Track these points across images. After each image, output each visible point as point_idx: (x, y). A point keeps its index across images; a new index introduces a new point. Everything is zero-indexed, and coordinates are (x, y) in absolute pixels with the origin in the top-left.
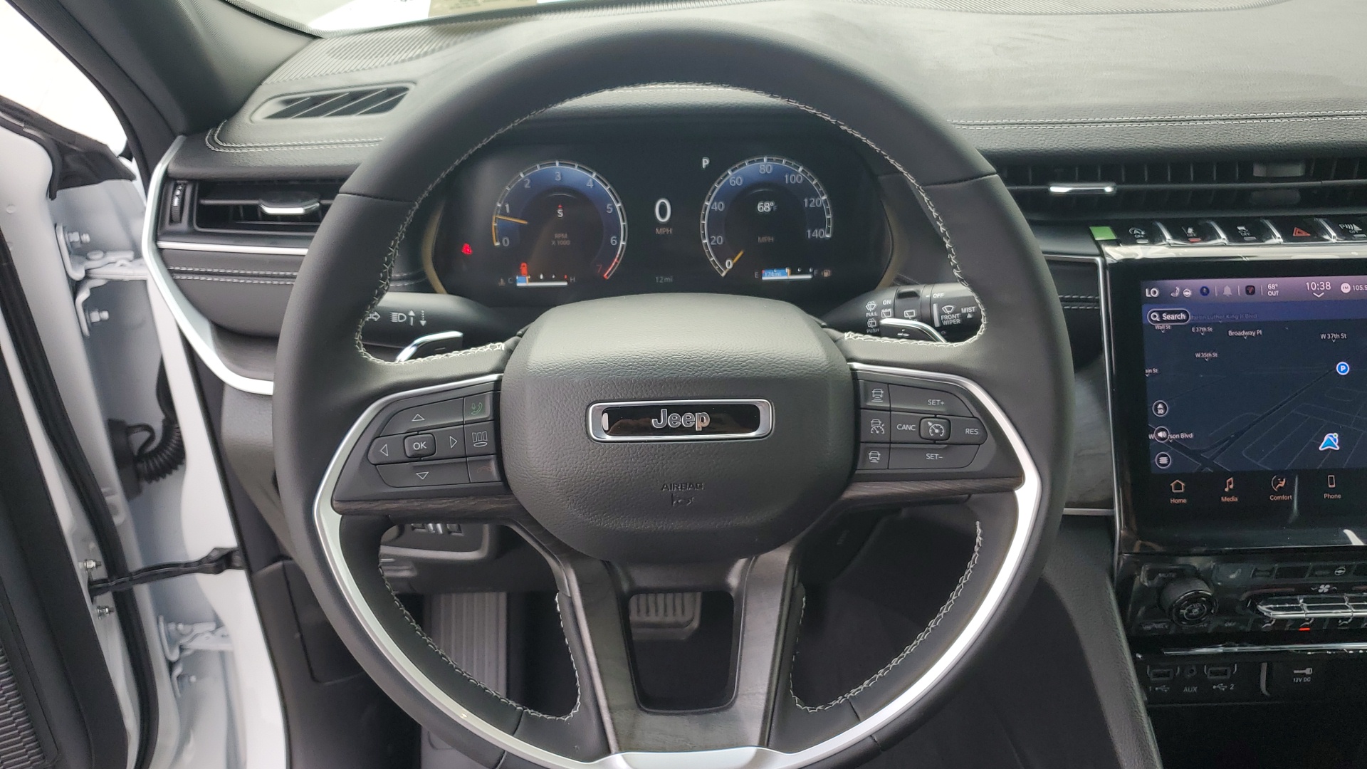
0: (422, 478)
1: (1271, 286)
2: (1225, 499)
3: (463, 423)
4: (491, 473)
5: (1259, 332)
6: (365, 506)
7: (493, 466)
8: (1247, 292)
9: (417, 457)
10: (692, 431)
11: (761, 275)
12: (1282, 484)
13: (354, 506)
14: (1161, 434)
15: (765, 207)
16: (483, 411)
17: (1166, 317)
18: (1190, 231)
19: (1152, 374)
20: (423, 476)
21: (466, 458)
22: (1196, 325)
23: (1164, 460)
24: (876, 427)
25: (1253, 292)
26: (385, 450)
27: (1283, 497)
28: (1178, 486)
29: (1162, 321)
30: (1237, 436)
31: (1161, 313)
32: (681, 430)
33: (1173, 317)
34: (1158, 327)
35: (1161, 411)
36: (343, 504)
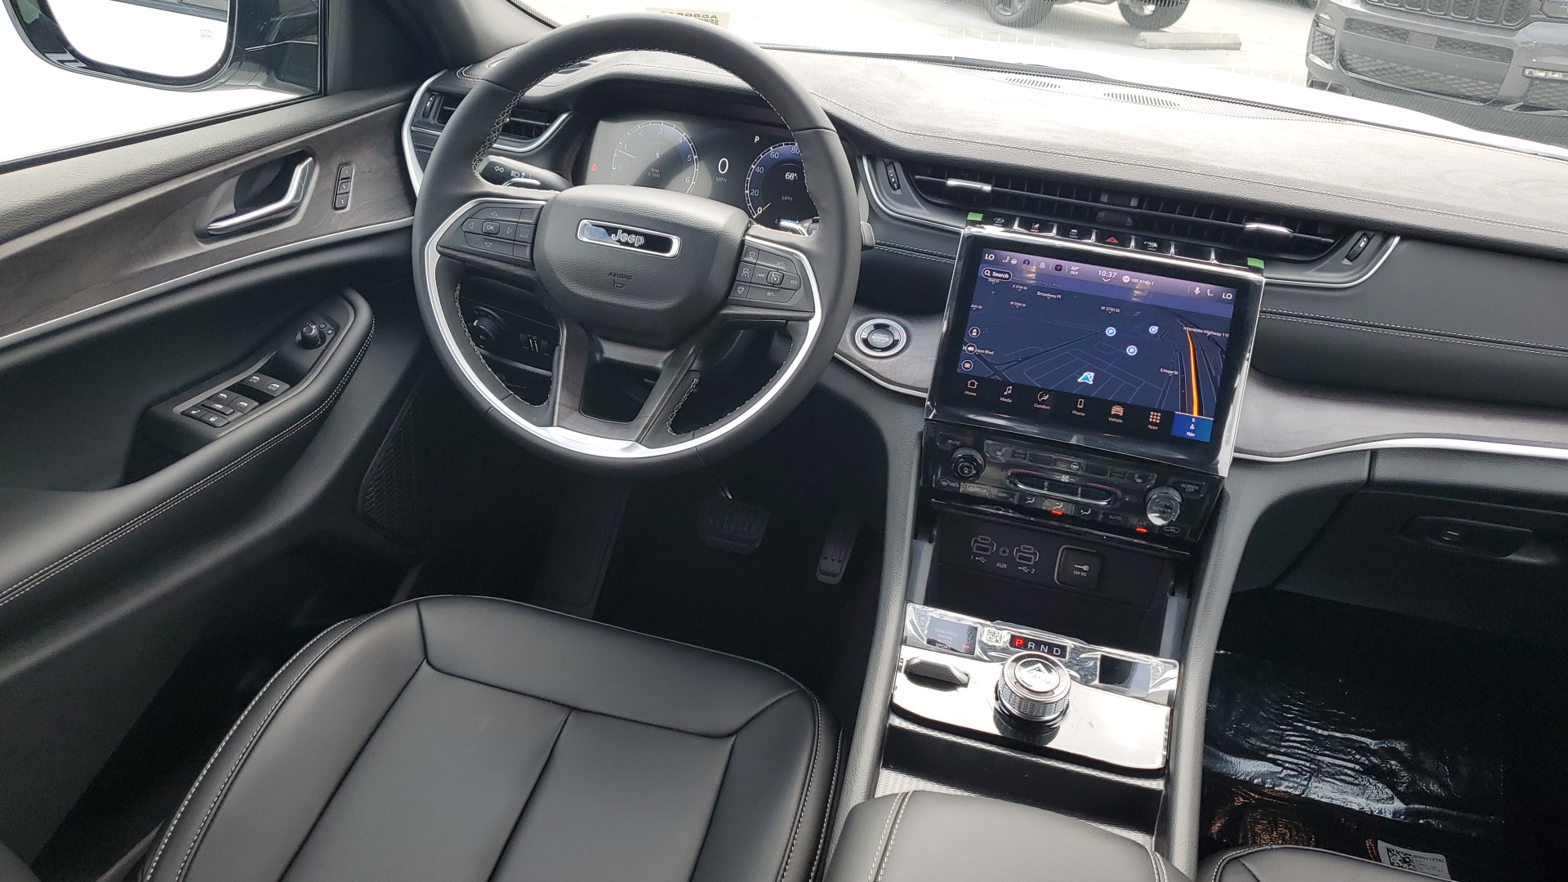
0: (488, 247)
1: (1074, 268)
2: (1002, 399)
3: (517, 222)
4: (525, 255)
5: (1059, 296)
6: (454, 253)
7: (528, 249)
8: (1056, 269)
9: (488, 234)
10: (632, 245)
11: (779, 221)
12: (1046, 398)
13: (447, 251)
14: (970, 349)
15: (790, 176)
16: (531, 219)
17: (995, 274)
18: (1037, 226)
19: (977, 309)
20: (488, 245)
21: (514, 242)
22: (1016, 284)
23: (967, 365)
24: (745, 272)
25: (1060, 270)
26: (471, 226)
27: (1044, 407)
28: (972, 384)
29: (991, 277)
30: (1024, 359)
31: (992, 271)
32: (627, 244)
33: (1000, 275)
34: (990, 280)
35: (974, 334)
36: (443, 248)
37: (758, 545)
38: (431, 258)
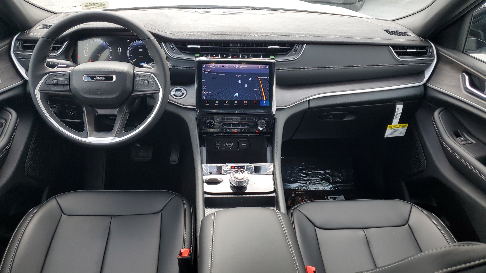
0: (55, 88)
1: (227, 66)
2: (216, 105)
3: (63, 79)
4: (68, 88)
5: (225, 74)
6: (45, 92)
7: (68, 87)
8: (222, 67)
9: (55, 84)
10: (101, 80)
11: (140, 64)
12: (227, 102)
13: (43, 91)
14: (204, 92)
15: (141, 50)
16: (67, 77)
17: (207, 71)
18: (215, 55)
19: (204, 81)
20: (55, 87)
21: (63, 85)
22: (213, 72)
23: (205, 97)
24: (137, 82)
25: (223, 67)
26: (48, 82)
27: (227, 105)
28: (207, 102)
29: (206, 71)
30: (219, 93)
31: (205, 70)
32: (99, 80)
33: (208, 71)
34: (206, 72)
35: (205, 88)
36: (40, 90)
37: (151, 157)
38: (38, 94)
